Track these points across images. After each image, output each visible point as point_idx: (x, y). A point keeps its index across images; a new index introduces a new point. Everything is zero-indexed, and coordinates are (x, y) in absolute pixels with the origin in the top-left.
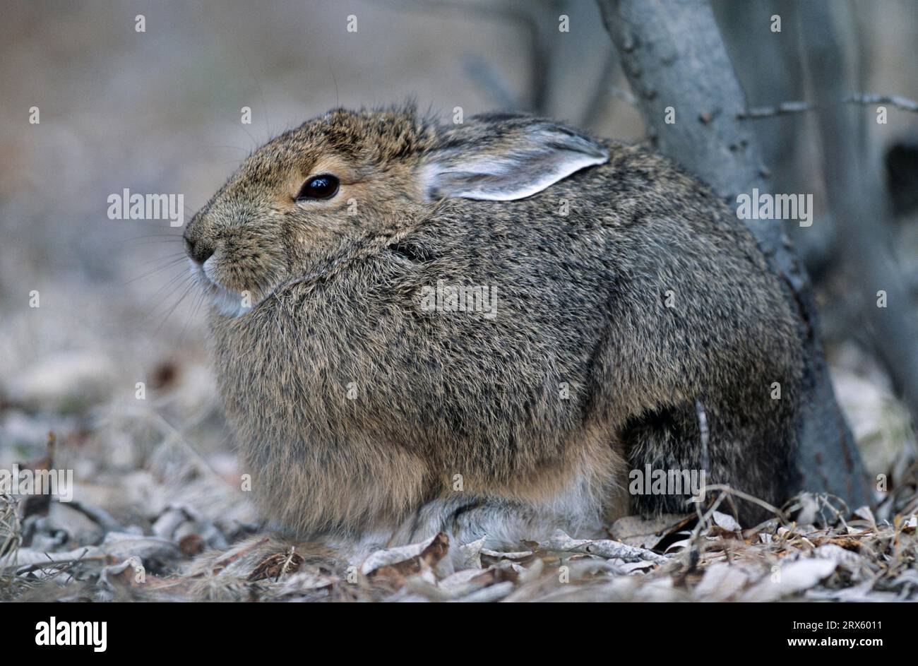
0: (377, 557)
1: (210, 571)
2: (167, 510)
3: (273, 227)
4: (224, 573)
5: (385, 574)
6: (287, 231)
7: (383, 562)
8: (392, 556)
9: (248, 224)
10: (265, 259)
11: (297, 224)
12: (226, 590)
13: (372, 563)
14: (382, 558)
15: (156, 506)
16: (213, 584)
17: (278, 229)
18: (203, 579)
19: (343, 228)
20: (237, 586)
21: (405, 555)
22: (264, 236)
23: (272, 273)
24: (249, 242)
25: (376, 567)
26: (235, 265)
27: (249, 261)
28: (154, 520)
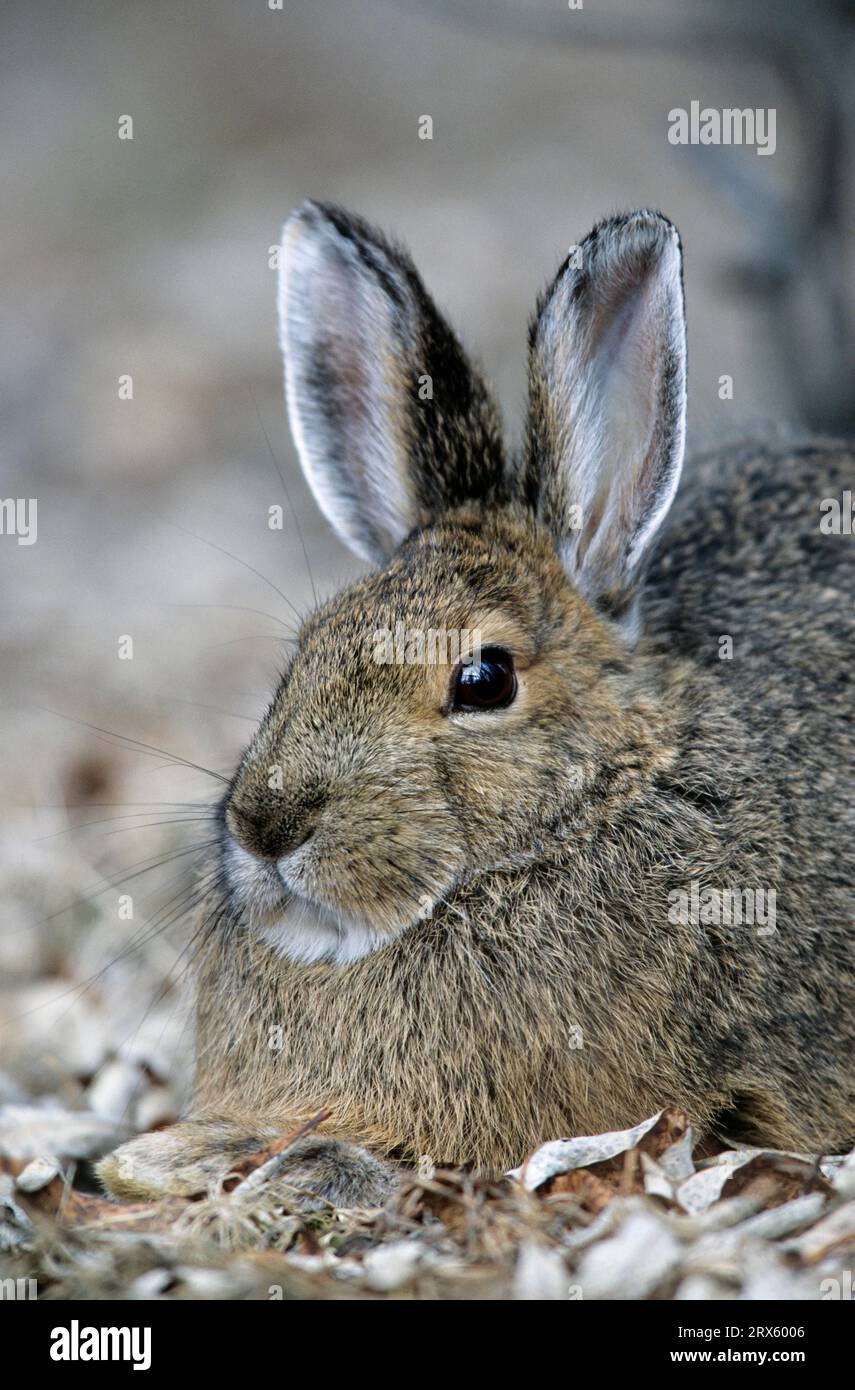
0: (551, 1154)
1: (217, 1187)
2: (111, 1057)
3: (416, 770)
4: (243, 1189)
5: (571, 1188)
6: (447, 775)
7: (563, 1165)
8: (577, 1151)
9: (367, 770)
10: (410, 835)
11: (462, 758)
12: (250, 1225)
13: (543, 1165)
14: (561, 1157)
15: (86, 1051)
16: (224, 1213)
17: (429, 773)
18: (205, 1203)
19: (549, 760)
20: (271, 1214)
21: (604, 1150)
22: (398, 789)
23: (431, 859)
24: (375, 806)
25: (551, 1173)
26: (357, 856)
27: (382, 844)
28: (86, 1081)
